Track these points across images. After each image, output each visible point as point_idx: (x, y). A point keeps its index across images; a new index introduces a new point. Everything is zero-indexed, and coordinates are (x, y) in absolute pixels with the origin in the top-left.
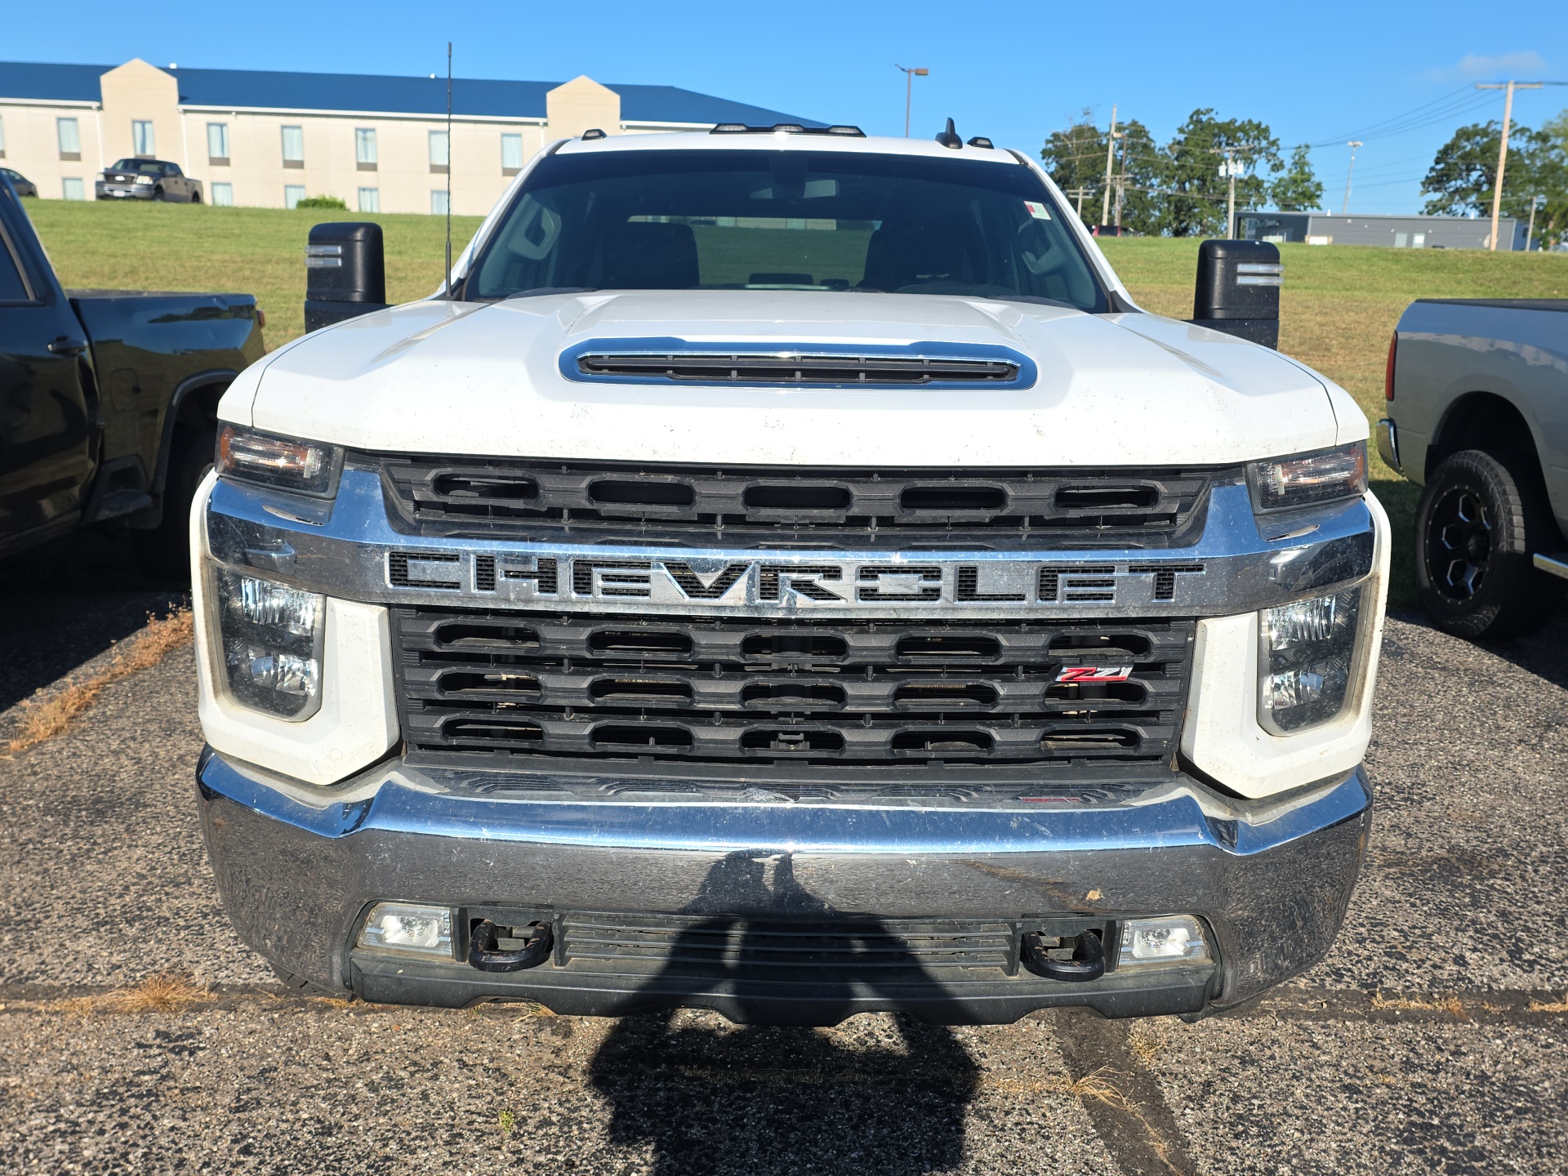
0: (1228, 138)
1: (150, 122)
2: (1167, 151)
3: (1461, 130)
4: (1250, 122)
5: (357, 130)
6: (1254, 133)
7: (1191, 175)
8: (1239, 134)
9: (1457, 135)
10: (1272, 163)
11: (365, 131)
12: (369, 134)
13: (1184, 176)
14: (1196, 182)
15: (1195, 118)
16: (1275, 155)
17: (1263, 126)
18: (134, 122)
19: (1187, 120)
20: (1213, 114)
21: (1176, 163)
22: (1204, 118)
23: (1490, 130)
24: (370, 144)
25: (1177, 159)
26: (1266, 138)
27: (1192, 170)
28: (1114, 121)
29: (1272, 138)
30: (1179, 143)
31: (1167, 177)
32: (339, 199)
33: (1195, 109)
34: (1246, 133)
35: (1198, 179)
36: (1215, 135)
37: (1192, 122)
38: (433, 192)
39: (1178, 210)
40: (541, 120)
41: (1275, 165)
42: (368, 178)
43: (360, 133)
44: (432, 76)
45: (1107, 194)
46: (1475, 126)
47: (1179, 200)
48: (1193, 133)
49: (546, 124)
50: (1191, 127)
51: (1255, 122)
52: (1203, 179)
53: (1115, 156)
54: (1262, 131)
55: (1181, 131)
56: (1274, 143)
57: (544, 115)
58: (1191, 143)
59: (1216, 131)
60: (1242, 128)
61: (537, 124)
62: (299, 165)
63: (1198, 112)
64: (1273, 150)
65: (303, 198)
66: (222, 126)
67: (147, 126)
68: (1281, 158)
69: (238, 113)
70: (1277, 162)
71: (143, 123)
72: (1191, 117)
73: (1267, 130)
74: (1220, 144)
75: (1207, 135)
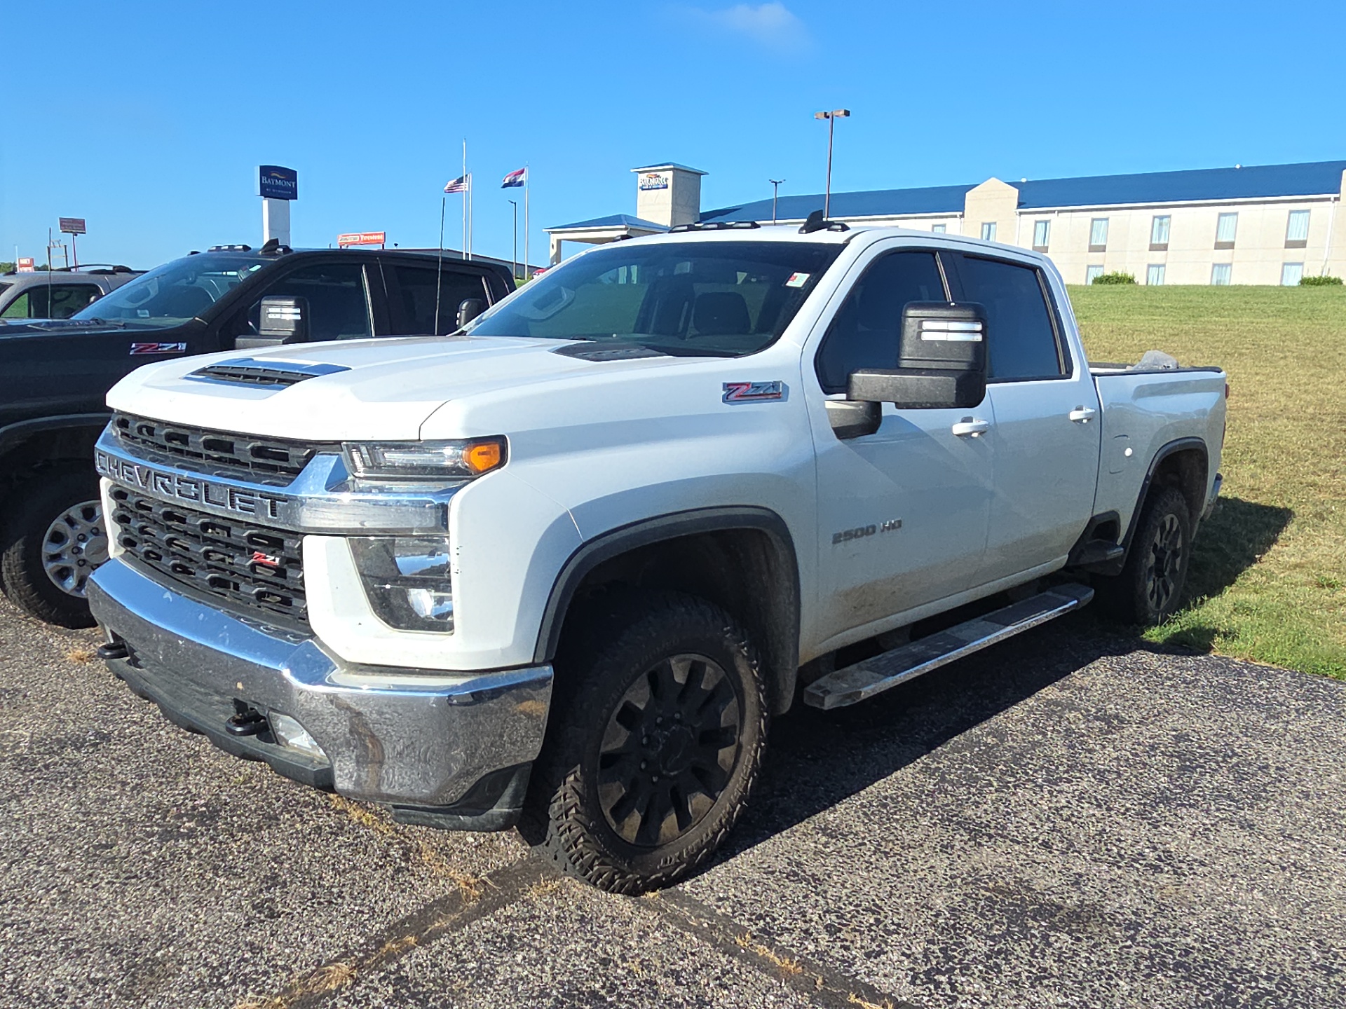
1: (995, 223)
5: (1154, 217)
11: (1161, 218)
12: (1165, 220)
18: (983, 224)
24: (1164, 228)
32: (1130, 275)
38: (1214, 265)
40: (1332, 196)
42: (1158, 256)
43: (1156, 220)
44: (1238, 167)
49: (1337, 199)
57: (1338, 192)
61: (1329, 199)
62: (1102, 249)
65: (1100, 275)
66: (1046, 222)
67: (992, 226)
69: (1060, 212)
71: (989, 225)
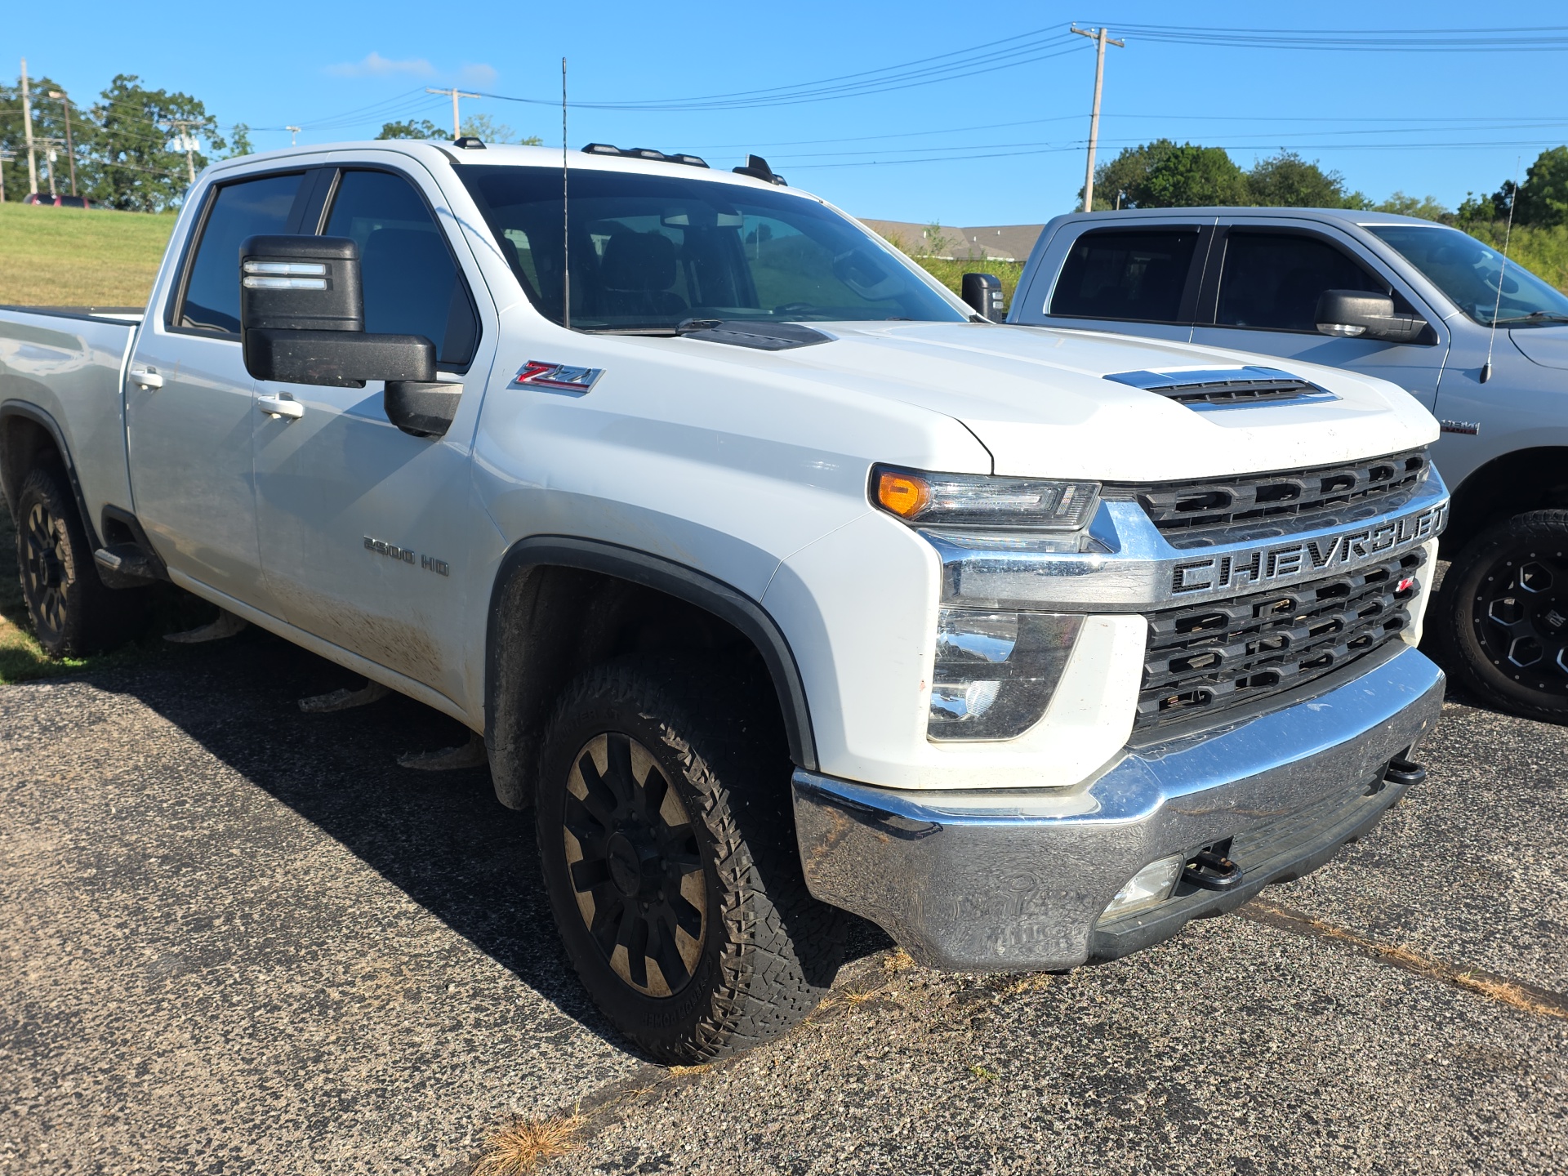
0: (161, 109)
2: (91, 116)
3: (387, 125)
4: (181, 95)
6: (187, 108)
7: (127, 145)
8: (171, 107)
9: (385, 130)
10: (212, 140)
13: (118, 146)
14: (133, 153)
15: (119, 83)
16: (213, 132)
17: (196, 101)
19: (110, 86)
20: (138, 82)
21: (104, 130)
22: (130, 85)
23: (412, 129)
25: (105, 126)
26: (202, 114)
27: (127, 140)
28: (25, 75)
29: (207, 114)
30: (104, 108)
31: (97, 144)
33: (117, 74)
34: (180, 106)
35: (135, 150)
36: (145, 105)
37: (116, 88)
39: (117, 182)
41: (215, 143)
45: (31, 158)
46: (398, 123)
47: (117, 172)
48: (119, 99)
50: (116, 93)
51: (187, 95)
52: (139, 150)
53: (31, 116)
54: (196, 108)
55: (105, 95)
56: (210, 120)
58: (120, 110)
59: (145, 100)
60: (173, 100)
63: (120, 77)
64: (211, 126)
68: (221, 136)
70: (218, 140)
72: (114, 82)
73: (200, 105)
74: (152, 114)
75: (135, 103)
